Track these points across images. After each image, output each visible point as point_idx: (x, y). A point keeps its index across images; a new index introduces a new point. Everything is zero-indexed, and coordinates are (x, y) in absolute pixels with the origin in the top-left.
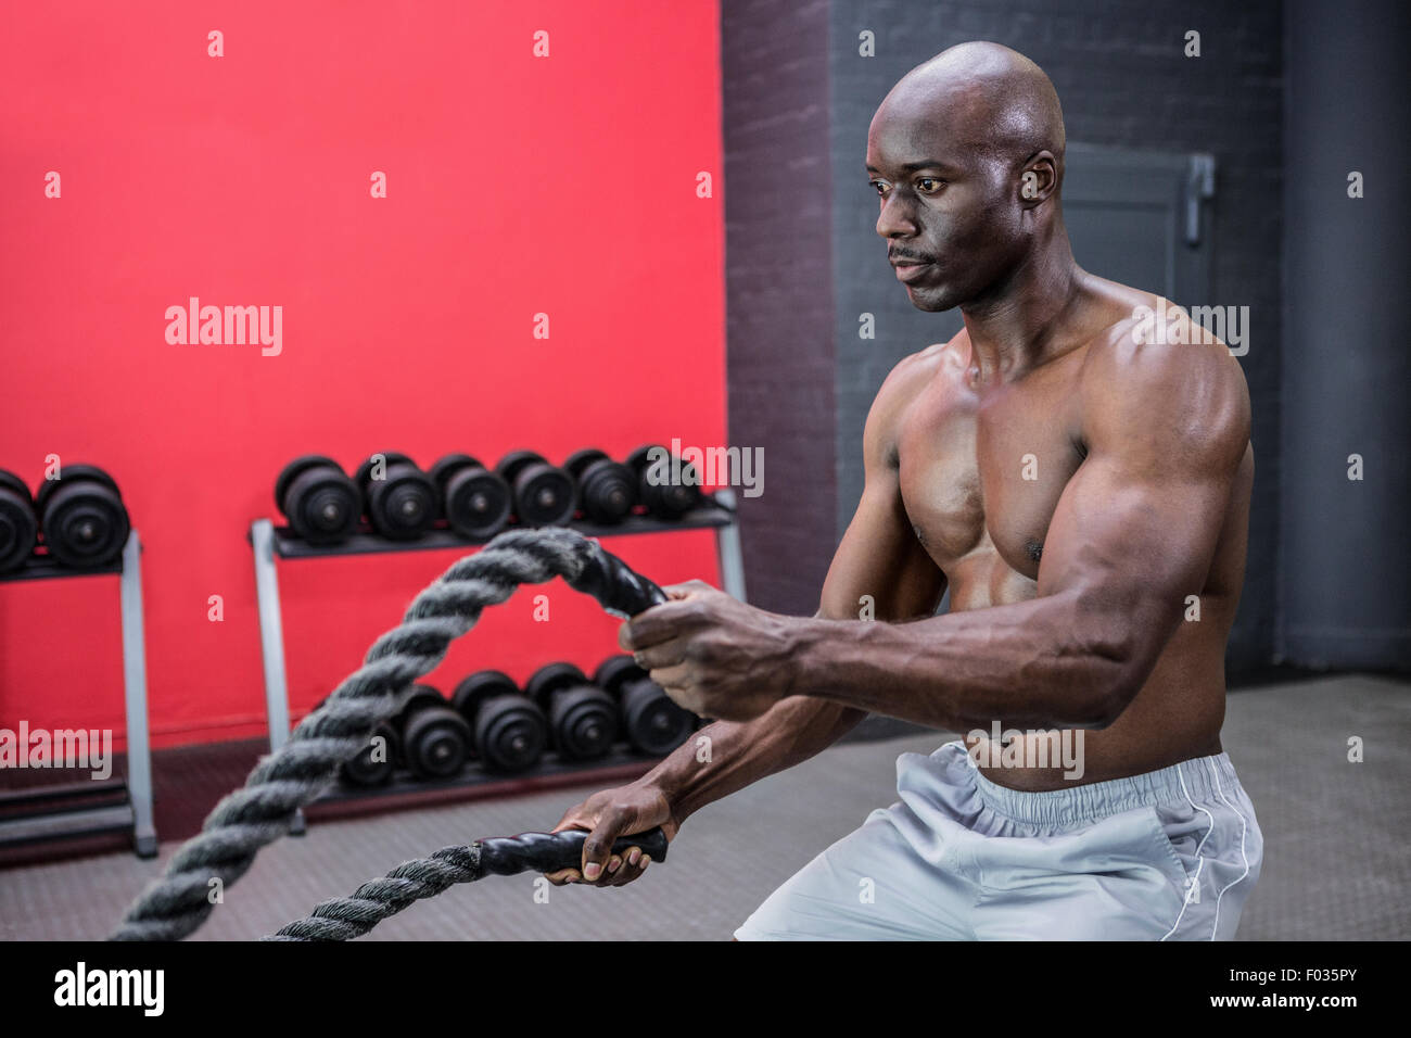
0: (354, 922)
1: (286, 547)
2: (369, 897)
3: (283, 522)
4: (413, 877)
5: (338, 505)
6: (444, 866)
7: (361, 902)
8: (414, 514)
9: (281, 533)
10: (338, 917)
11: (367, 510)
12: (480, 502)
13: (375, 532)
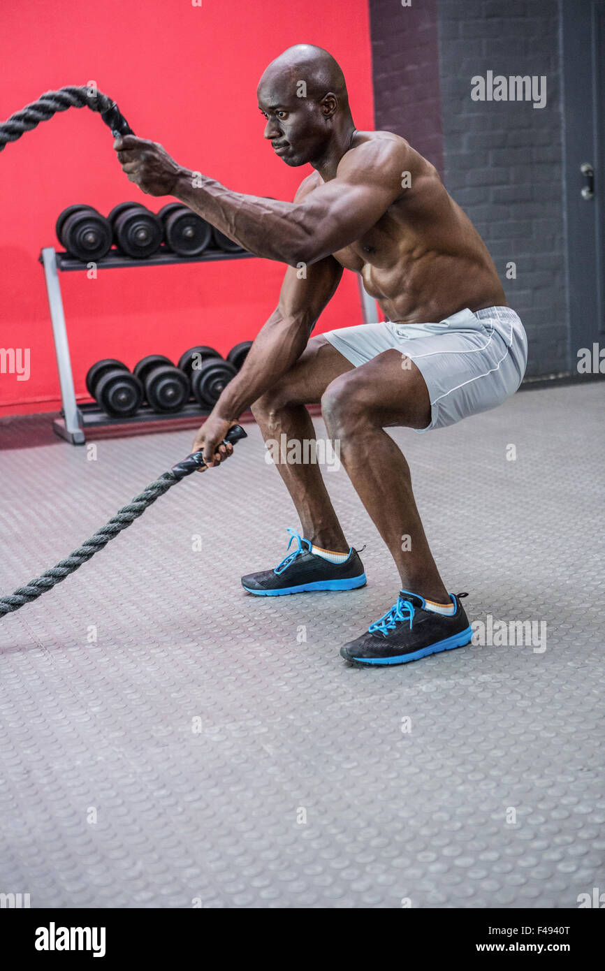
0: (134, 511)
1: (64, 263)
2: (138, 501)
3: (63, 250)
4: (152, 488)
5: (96, 234)
6: (164, 481)
7: (134, 504)
8: (145, 239)
9: (61, 256)
10: (127, 511)
11: (115, 240)
12: (189, 232)
13: (121, 253)
